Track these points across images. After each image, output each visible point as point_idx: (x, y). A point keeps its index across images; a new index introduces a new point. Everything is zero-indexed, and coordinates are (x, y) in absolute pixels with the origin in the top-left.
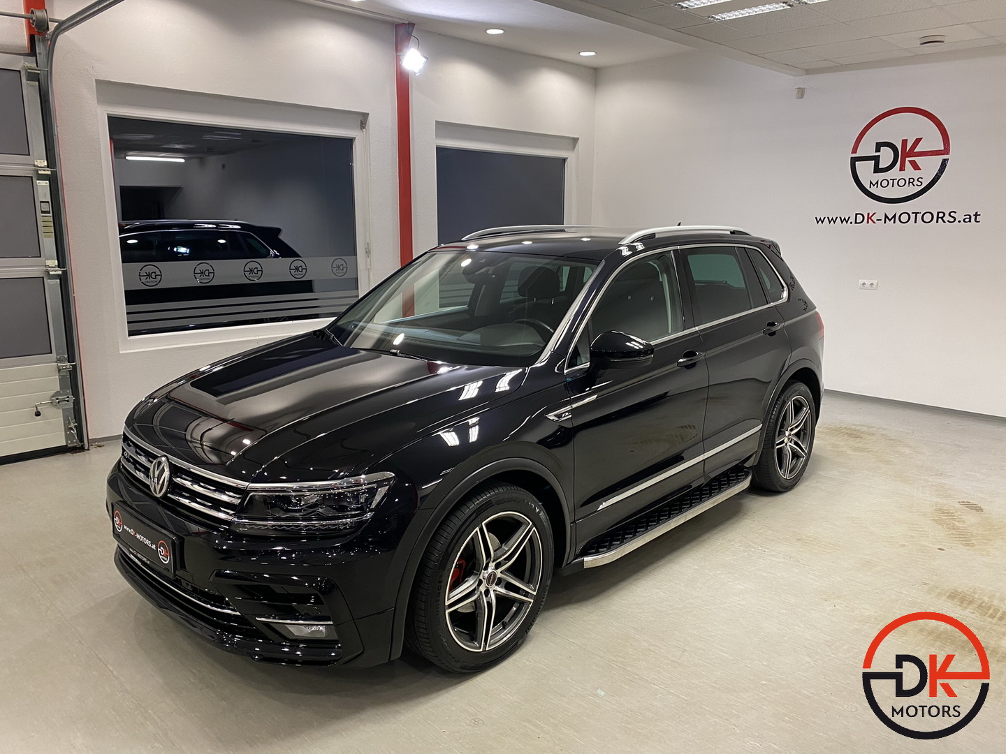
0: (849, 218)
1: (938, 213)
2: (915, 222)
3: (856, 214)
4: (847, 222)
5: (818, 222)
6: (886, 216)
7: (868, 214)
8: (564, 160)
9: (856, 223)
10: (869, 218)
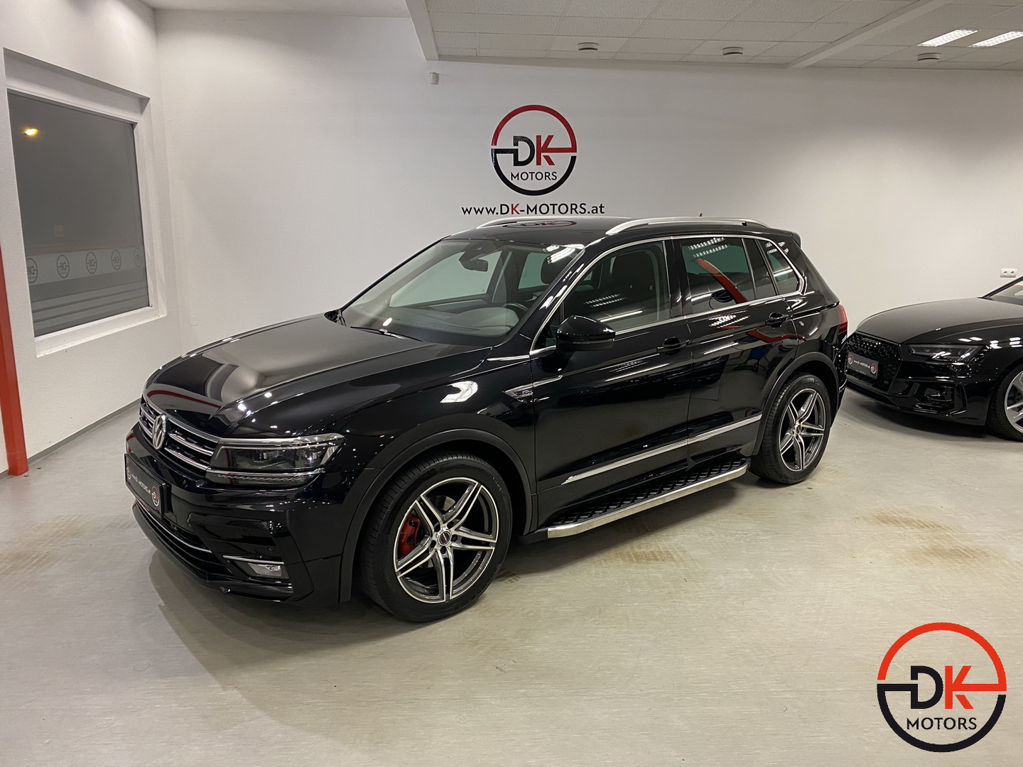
0: (495, 209)
1: (572, 205)
2: (554, 213)
3: (501, 205)
4: (493, 213)
5: (465, 213)
6: (528, 207)
7: (512, 205)
8: (133, 125)
9: (502, 213)
10: (513, 209)
